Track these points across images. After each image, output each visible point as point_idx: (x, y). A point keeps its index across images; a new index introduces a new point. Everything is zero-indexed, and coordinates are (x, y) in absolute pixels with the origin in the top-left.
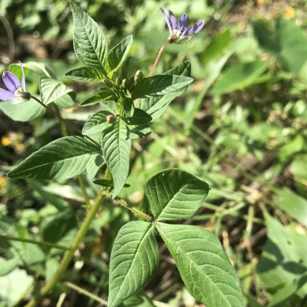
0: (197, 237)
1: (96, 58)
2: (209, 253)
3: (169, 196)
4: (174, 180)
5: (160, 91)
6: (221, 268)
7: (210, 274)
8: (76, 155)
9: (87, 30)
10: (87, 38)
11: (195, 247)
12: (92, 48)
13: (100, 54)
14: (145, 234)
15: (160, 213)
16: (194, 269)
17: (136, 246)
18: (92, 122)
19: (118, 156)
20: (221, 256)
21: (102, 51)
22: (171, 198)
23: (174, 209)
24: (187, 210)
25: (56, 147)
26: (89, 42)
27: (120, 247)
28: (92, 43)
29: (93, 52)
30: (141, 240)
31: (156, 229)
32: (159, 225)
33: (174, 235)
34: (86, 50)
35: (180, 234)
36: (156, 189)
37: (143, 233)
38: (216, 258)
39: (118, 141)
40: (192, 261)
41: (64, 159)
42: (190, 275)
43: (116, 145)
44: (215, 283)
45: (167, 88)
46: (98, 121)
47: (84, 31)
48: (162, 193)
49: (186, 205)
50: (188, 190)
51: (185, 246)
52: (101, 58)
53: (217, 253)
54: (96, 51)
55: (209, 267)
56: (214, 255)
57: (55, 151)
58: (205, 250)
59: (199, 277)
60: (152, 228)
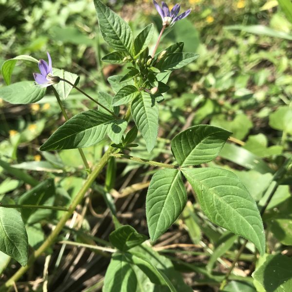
0: (218, 175)
1: (121, 44)
2: (230, 186)
3: (191, 147)
4: (198, 134)
5: (175, 66)
6: (239, 196)
7: (231, 202)
8: (95, 126)
9: (111, 22)
10: (111, 28)
11: (217, 183)
12: (117, 36)
13: (125, 40)
14: (174, 178)
15: (184, 161)
16: (217, 201)
17: (168, 188)
18: (119, 95)
19: (145, 120)
20: (240, 187)
21: (127, 37)
22: (193, 148)
23: (196, 156)
24: (208, 156)
25: (78, 121)
26: (114, 31)
27: (154, 191)
28: (116, 32)
29: (118, 39)
30: (172, 183)
31: (182, 174)
32: (184, 170)
33: (198, 176)
34: (112, 38)
35: (203, 175)
36: (181, 142)
37: (173, 178)
38: (235, 190)
39: (144, 108)
40: (214, 195)
41: (84, 129)
42: (214, 205)
43: (143, 111)
44: (235, 209)
45: (179, 63)
46: (125, 94)
47: (108, 22)
48: (186, 145)
49: (208, 152)
50: (209, 140)
51: (209, 183)
52: (125, 44)
53: (236, 185)
54: (120, 38)
55: (230, 197)
56: (234, 187)
57: (76, 124)
58: (226, 185)
59: (222, 206)
60: (179, 173)
